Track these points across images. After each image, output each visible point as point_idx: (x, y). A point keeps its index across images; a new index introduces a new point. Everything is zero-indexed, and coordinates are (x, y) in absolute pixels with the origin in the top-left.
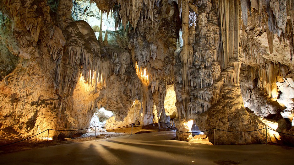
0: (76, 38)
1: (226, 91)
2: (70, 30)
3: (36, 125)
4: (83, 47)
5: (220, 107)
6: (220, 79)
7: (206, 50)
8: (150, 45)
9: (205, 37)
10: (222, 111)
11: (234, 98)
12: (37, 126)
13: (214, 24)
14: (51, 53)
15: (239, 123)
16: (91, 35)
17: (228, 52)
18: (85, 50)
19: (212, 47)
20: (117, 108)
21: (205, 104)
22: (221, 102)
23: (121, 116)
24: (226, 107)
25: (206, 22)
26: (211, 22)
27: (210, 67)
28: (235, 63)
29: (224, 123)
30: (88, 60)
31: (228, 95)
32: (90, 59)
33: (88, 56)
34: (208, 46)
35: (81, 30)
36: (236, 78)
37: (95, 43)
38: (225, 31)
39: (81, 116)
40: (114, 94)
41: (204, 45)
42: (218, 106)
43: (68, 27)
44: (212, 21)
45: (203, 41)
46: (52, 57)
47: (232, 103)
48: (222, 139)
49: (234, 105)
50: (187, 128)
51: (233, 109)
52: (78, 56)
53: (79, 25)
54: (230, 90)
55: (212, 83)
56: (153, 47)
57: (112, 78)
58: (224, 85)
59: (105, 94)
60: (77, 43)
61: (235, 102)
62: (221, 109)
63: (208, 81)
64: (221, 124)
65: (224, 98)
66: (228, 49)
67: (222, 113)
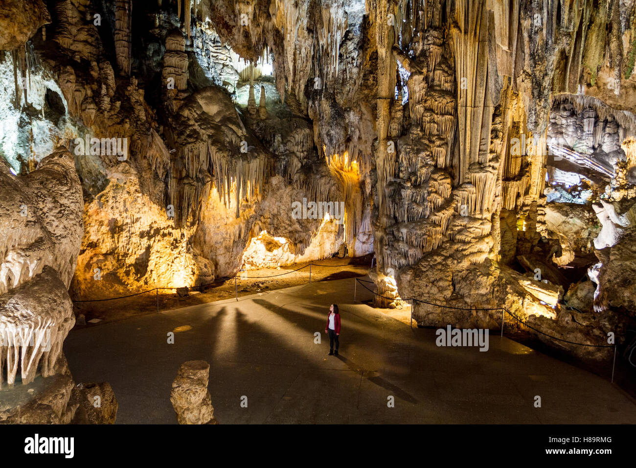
0: (197, 127)
1: (456, 229)
2: (186, 113)
3: (149, 269)
4: (210, 141)
5: (439, 259)
6: (448, 202)
7: (418, 152)
8: (346, 115)
9: (420, 124)
10: (440, 267)
11: (469, 242)
12: (151, 271)
13: (444, 93)
14: (153, 168)
15: (470, 290)
16: (229, 109)
17: (468, 150)
18: (213, 147)
19: (434, 142)
20: (290, 232)
21: (411, 252)
22: (445, 249)
23: (299, 245)
24: (450, 259)
25: (423, 92)
26: (438, 88)
27: (426, 182)
28: (478, 175)
29: (441, 290)
30: (220, 165)
31: (458, 237)
32: (224, 161)
33: (219, 158)
34: (426, 142)
35: (205, 108)
36: (482, 202)
37: (234, 128)
38: (464, 108)
39: (221, 251)
40: (283, 207)
41: (418, 141)
42: (435, 257)
43: (181, 108)
44: (440, 86)
45: (415, 132)
46: (157, 173)
47: (464, 253)
48: (430, 316)
49: (467, 255)
50: (390, 286)
51: (465, 264)
52: (203, 157)
53: (202, 98)
54: (465, 226)
55: (428, 213)
56: (352, 117)
57: (275, 180)
58: (454, 216)
59: (267, 208)
60: (197, 137)
61: (470, 250)
62: (439, 263)
63: (421, 210)
64: (434, 290)
65: (452, 240)
66: (468, 145)
67: (441, 270)
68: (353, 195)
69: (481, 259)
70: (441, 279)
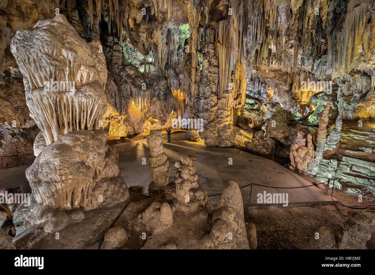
0: (126, 79)
1: (219, 113)
2: (122, 73)
3: (109, 131)
4: (131, 84)
5: (213, 124)
6: (216, 104)
7: (206, 86)
8: (179, 75)
9: (206, 77)
10: (213, 126)
11: (224, 118)
12: (111, 131)
13: (215, 66)
14: (111, 93)
15: (224, 134)
16: (137, 73)
17: (223, 86)
18: (132, 86)
19: (211, 83)
20: (160, 117)
21: (204, 121)
22: (215, 120)
23: (163, 122)
24: (217, 124)
25: (208, 66)
27: (208, 97)
28: (226, 95)
29: (214, 134)
30: (135, 93)
31: (220, 116)
32: (136, 91)
33: (134, 90)
34: (208, 83)
35: (129, 72)
36: (227, 104)
37: (139, 79)
38: (222, 72)
39: (136, 124)
40: (157, 109)
41: (206, 83)
42: (212, 123)
43: (120, 72)
44: (213, 64)
45: (205, 80)
46: (112, 95)
48: (211, 143)
49: (223, 122)
51: (222, 125)
52: (129, 90)
53: (128, 68)
54: (222, 112)
55: (209, 108)
56: (181, 76)
57: (154, 99)
58: (218, 109)
59: (151, 109)
60: (126, 82)
61: (224, 120)
62: (213, 125)
63: (207, 107)
64: (212, 134)
65: (217, 117)
66: (223, 84)
67: (214, 127)
68: (181, 104)
69: (227, 123)
70: (214, 130)
